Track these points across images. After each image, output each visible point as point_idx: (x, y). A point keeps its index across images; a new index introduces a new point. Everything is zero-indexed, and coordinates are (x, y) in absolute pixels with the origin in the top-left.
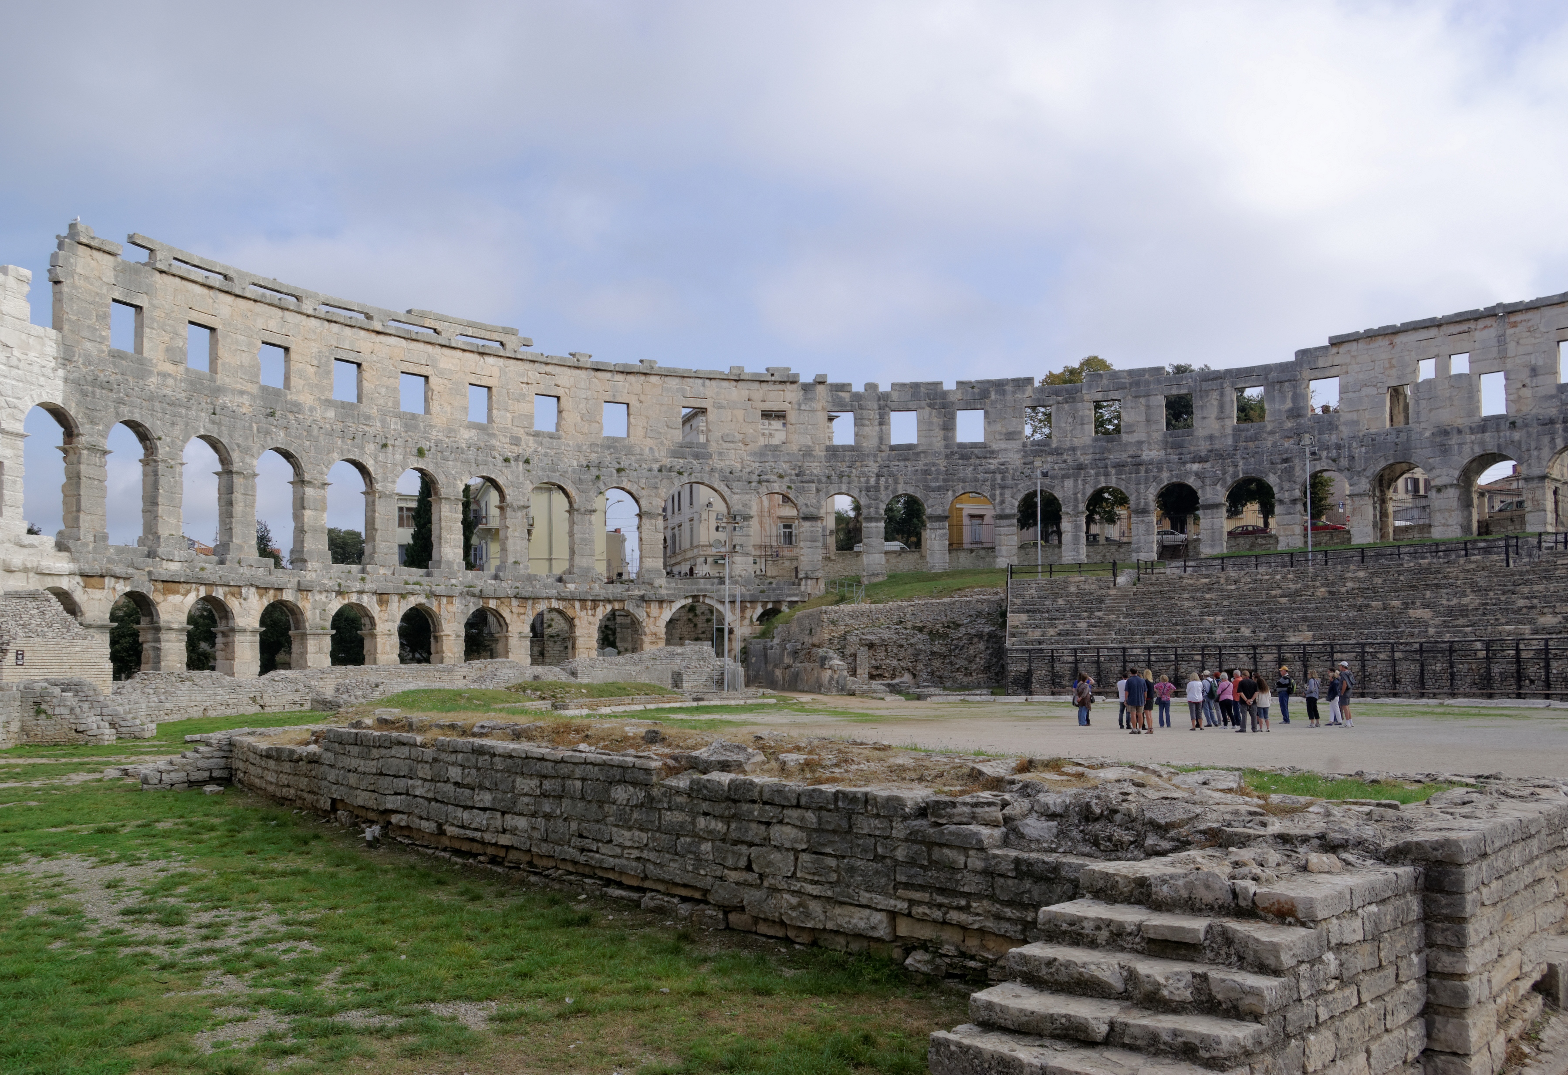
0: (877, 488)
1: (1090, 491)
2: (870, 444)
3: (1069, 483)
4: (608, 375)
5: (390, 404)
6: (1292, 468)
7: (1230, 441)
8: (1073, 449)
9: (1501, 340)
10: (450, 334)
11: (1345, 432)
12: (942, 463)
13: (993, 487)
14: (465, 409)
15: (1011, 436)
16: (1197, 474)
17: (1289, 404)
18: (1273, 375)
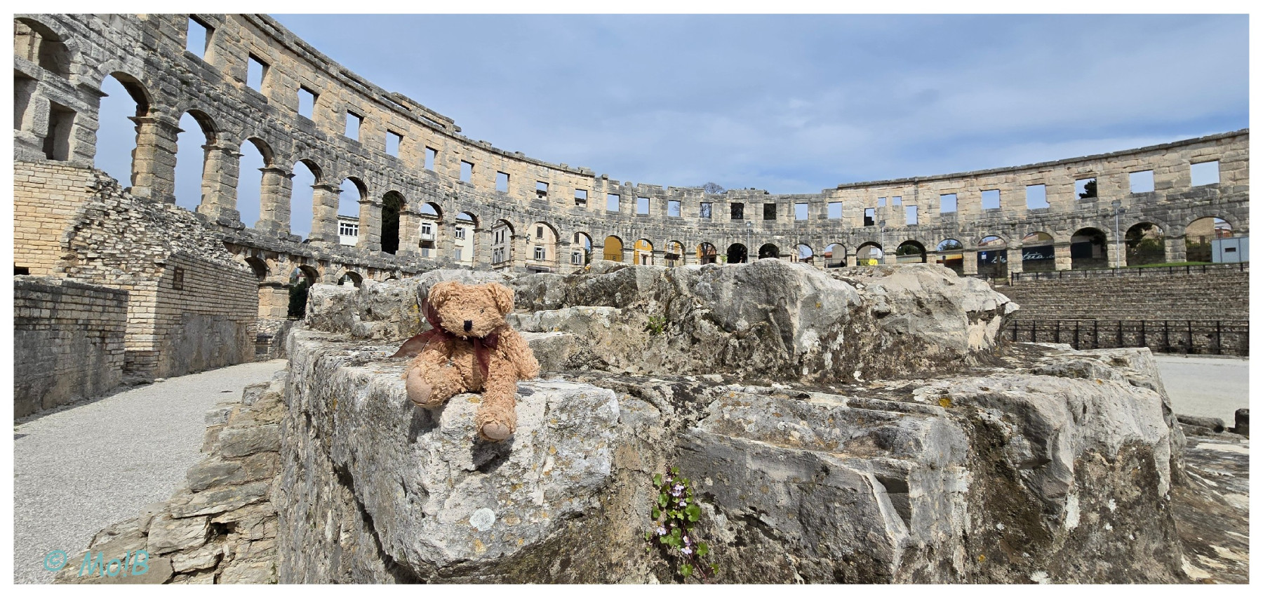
0: (631, 235)
1: (730, 244)
2: (628, 212)
3: (720, 240)
4: (500, 157)
5: (380, 148)
6: (822, 241)
7: (793, 227)
8: (722, 225)
9: (916, 192)
10: (416, 113)
11: (845, 226)
12: (662, 225)
13: (685, 239)
14: (423, 161)
15: (693, 215)
16: (779, 241)
17: (819, 213)
18: (813, 199)
